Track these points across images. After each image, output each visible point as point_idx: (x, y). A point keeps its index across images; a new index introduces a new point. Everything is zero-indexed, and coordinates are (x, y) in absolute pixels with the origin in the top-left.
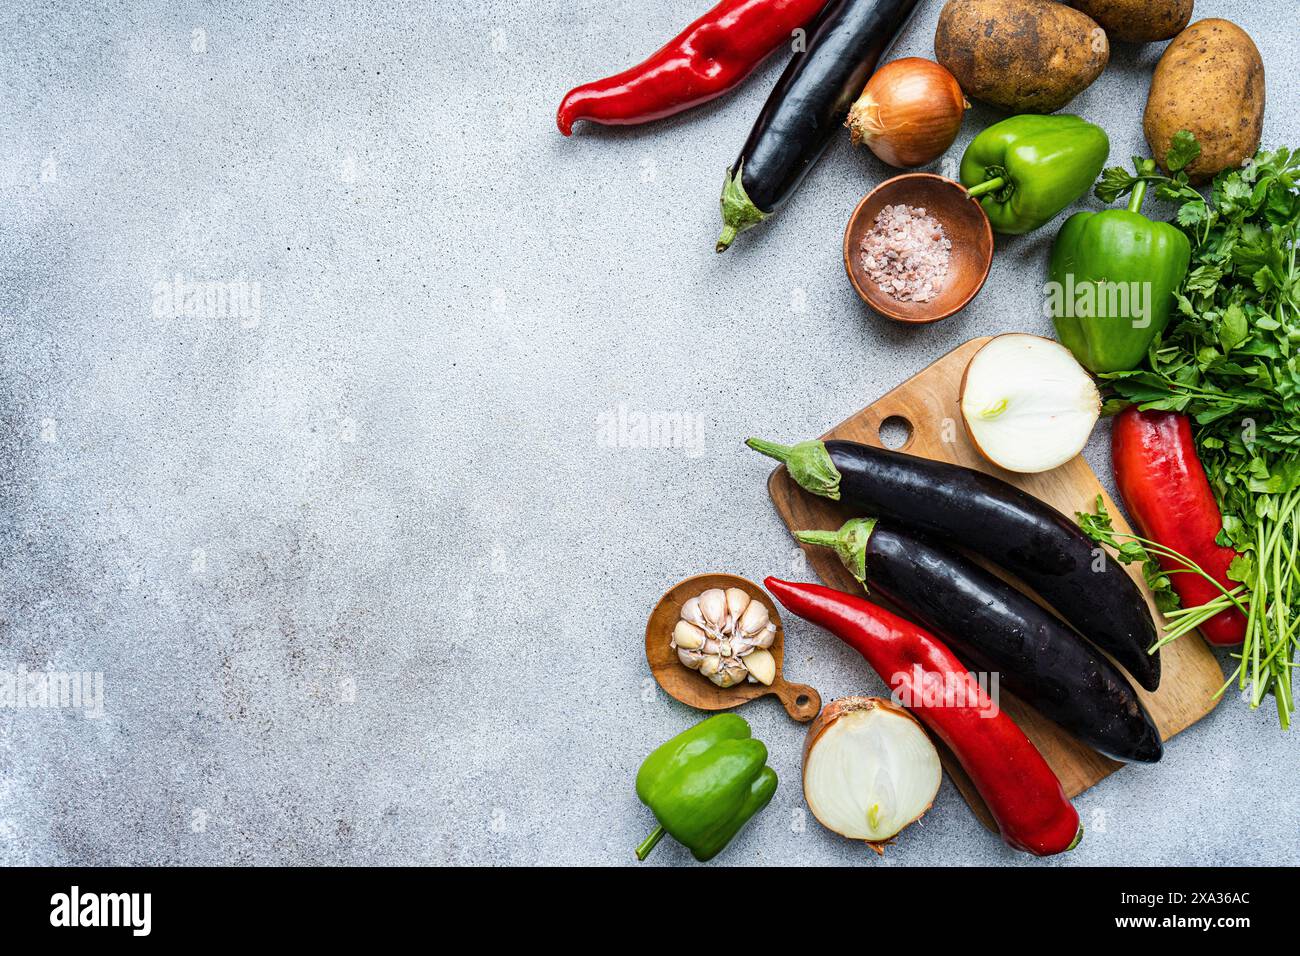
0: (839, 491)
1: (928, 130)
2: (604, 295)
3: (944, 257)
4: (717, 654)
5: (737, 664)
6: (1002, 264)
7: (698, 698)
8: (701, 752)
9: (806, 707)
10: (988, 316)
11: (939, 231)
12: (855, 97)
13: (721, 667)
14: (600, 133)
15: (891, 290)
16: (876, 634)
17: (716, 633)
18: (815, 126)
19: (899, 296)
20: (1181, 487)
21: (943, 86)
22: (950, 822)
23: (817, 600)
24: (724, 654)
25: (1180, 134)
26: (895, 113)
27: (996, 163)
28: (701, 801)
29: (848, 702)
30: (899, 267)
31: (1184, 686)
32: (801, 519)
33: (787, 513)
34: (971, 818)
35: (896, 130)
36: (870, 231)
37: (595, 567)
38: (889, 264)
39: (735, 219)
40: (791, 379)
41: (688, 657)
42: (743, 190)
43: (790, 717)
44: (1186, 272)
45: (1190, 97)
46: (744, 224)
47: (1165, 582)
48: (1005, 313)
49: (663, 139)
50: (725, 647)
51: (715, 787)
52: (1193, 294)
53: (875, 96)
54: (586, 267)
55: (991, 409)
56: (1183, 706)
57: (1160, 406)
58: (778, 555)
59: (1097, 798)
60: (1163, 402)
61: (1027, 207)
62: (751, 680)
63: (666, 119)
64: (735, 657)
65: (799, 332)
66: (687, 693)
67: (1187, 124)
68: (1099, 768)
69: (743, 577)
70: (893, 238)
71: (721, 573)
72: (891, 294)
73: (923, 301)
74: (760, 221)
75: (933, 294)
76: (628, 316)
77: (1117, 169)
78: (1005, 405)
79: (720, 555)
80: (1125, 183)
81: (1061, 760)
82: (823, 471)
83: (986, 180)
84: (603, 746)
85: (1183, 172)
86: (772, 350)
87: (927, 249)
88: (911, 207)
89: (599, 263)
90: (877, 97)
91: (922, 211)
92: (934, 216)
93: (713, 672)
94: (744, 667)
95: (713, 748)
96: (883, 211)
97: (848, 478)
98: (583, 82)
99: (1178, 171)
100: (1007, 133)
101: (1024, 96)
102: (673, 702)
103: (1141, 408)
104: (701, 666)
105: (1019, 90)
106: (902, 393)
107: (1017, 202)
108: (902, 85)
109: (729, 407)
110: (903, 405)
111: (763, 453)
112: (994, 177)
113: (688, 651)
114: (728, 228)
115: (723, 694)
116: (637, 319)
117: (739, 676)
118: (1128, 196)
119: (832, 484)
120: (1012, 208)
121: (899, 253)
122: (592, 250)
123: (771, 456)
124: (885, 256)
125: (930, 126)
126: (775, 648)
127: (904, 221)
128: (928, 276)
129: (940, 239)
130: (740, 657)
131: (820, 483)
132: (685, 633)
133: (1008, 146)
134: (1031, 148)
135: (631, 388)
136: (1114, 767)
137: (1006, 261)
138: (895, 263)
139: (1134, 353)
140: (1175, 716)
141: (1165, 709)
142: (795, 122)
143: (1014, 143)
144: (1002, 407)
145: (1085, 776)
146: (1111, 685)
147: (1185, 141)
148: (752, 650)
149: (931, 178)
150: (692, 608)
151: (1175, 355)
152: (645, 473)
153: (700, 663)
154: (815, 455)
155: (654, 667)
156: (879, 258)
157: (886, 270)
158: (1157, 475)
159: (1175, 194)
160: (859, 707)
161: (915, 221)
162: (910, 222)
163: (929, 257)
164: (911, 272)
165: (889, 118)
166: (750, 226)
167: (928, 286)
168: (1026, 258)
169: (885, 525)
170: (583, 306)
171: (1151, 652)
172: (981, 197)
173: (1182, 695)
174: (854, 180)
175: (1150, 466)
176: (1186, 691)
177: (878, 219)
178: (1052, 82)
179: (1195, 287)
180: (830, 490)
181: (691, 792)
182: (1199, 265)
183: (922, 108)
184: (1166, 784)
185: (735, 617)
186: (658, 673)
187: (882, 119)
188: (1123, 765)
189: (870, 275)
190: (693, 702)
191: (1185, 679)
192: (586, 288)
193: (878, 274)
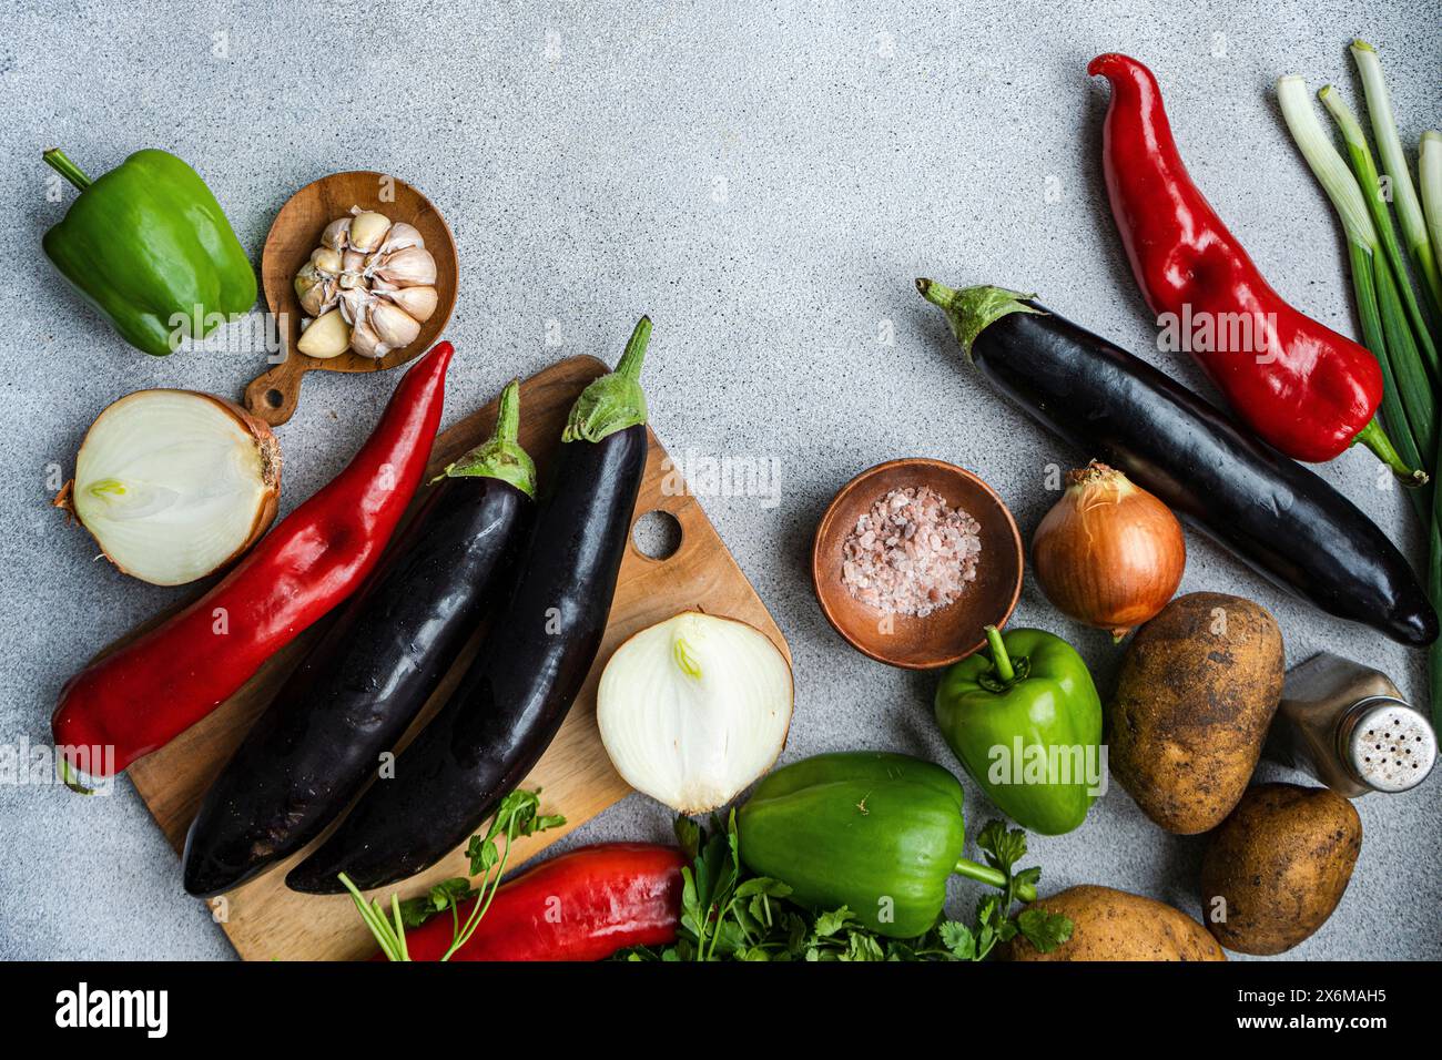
0: (576, 440)
1: (1081, 571)
2: (860, 124)
3: (906, 607)
4: (343, 268)
5: (328, 297)
6: (896, 693)
7: (279, 248)
8: (203, 241)
9: (266, 404)
10: (822, 673)
11: (943, 601)
12: (1132, 477)
13: (324, 274)
14: (1093, 121)
15: (860, 529)
16: (371, 491)
17: (373, 267)
18: (1091, 417)
19: (852, 542)
20: (574, 924)
21: (1142, 592)
22: (98, 614)
23: (420, 412)
24: (344, 279)
25: (1069, 924)
26: (1105, 523)
27: (1034, 666)
28: (134, 234)
29: (273, 450)
30: (892, 541)
31: (291, 941)
32: (536, 399)
33: (545, 379)
34: (103, 643)
35: (1082, 527)
36: (944, 502)
37: (469, 105)
38: (898, 527)
39: (962, 306)
40: (735, 390)
41: (338, 231)
42: (1003, 314)
43: (251, 382)
44: (877, 930)
45: (1119, 936)
46: (956, 317)
47: (441, 904)
48: (826, 697)
49: (1081, 212)
50: (353, 280)
51: (154, 257)
52: (845, 943)
53: (1131, 499)
54: (902, 98)
55: (688, 652)
56: (264, 939)
57: (689, 894)
58: (484, 370)
59: (132, 823)
60: (694, 900)
61: (969, 708)
62: (305, 322)
63: (1111, 217)
64: (339, 293)
65: (803, 404)
66: (286, 231)
67: (1081, 933)
68: (176, 819)
69: (453, 317)
70: (934, 532)
71: (459, 288)
72: (854, 530)
73: (843, 576)
74: (960, 340)
75: (853, 590)
76: (829, 158)
77: (1025, 848)
78: (693, 673)
79: (484, 287)
80: (1004, 857)
81: (187, 766)
82: (602, 419)
83: (1011, 658)
84: (208, 113)
85: (1016, 931)
86: (778, 364)
87: (916, 581)
88: (977, 561)
89: (907, 117)
90: (1129, 501)
91: (972, 574)
92: (964, 593)
93: (317, 264)
94: (324, 308)
95: (207, 258)
96: (972, 520)
97: (591, 454)
98: (1166, 99)
99: (1017, 925)
100: (1074, 681)
101: (1128, 711)
102: (271, 216)
103: (686, 871)
104: (326, 248)
105: (1136, 703)
106: (713, 545)
107: (977, 696)
108: (1145, 534)
109: (698, 303)
110: (697, 545)
111: (631, 341)
112: (1014, 668)
113: (347, 229)
114: (952, 294)
115: (284, 285)
116: (825, 171)
117: (312, 303)
118: (985, 863)
119: (585, 431)
120: (967, 692)
121: (912, 540)
122: (925, 107)
123: (626, 351)
124: (909, 521)
125: (1085, 572)
126: (353, 356)
127: (957, 549)
128: (879, 583)
129: (931, 602)
130: (338, 302)
131: (587, 415)
132: (372, 228)
133: (1055, 681)
134: (1051, 713)
135: (727, 162)
136: (175, 843)
137: (899, 700)
138: (897, 535)
139: (762, 857)
140: (248, 927)
141: (259, 914)
142: (1098, 387)
143: (1060, 692)
144: (690, 669)
145: (164, 801)
146: (295, 817)
147: (1059, 930)
148: (348, 320)
149: (1016, 582)
150: (407, 237)
151: (760, 919)
152: (604, 179)
153: (329, 246)
154: (626, 409)
155: (323, 183)
156: (907, 514)
157: (888, 522)
158: (592, 892)
159: (985, 919)
160: (267, 463)
161: (956, 565)
162: (956, 559)
163: (907, 584)
164: (885, 557)
165: (1099, 515)
166: (953, 327)
167: (864, 583)
168: (904, 727)
169: (525, 507)
170: (845, 93)
171: (342, 877)
172: (989, 653)
173: (279, 938)
174: (1019, 485)
175: (605, 883)
176: (284, 944)
177: (962, 514)
178: (1145, 747)
179: (854, 944)
180: (576, 428)
181: (146, 220)
182: (884, 949)
183: (1111, 560)
184: (151, 920)
185: (396, 296)
186: (315, 191)
187: (1098, 508)
188: (179, 853)
189: (882, 501)
190: (273, 240)
191: (302, 941)
192: (870, 97)
193: (884, 512)
